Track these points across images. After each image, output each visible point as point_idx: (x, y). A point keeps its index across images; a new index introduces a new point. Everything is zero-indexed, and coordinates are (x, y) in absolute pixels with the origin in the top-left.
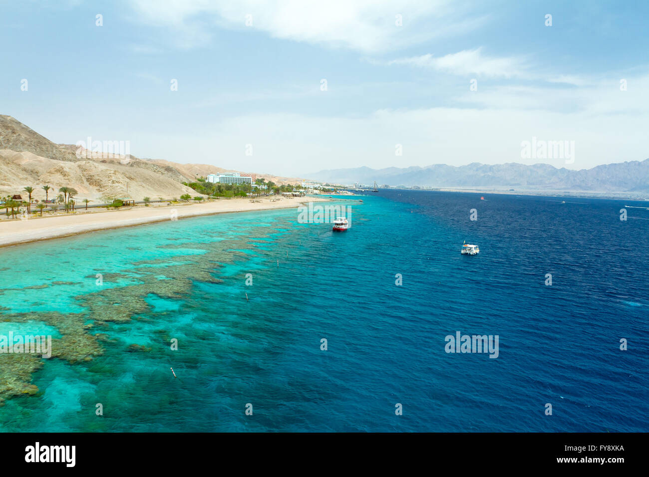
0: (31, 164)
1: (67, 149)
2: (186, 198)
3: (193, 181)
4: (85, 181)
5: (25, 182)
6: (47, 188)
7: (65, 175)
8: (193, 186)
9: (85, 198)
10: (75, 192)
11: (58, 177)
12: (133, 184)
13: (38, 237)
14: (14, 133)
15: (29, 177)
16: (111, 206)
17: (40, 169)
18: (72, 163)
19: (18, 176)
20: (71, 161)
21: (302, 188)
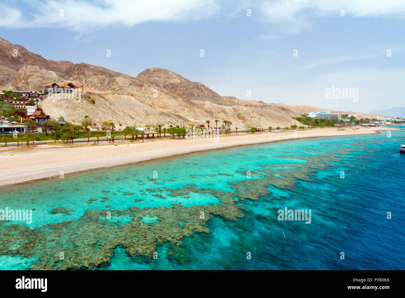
0: (209, 108)
1: (227, 99)
2: (294, 127)
3: (299, 116)
4: (236, 116)
5: (206, 118)
6: (217, 121)
7: (226, 114)
8: (299, 119)
9: (236, 127)
10: (231, 123)
11: (222, 115)
12: (263, 118)
13: (212, 148)
14: (202, 91)
15: (208, 115)
16: (250, 131)
17: (213, 110)
18: (230, 107)
19: (203, 114)
20: (229, 105)
21: (377, 120)
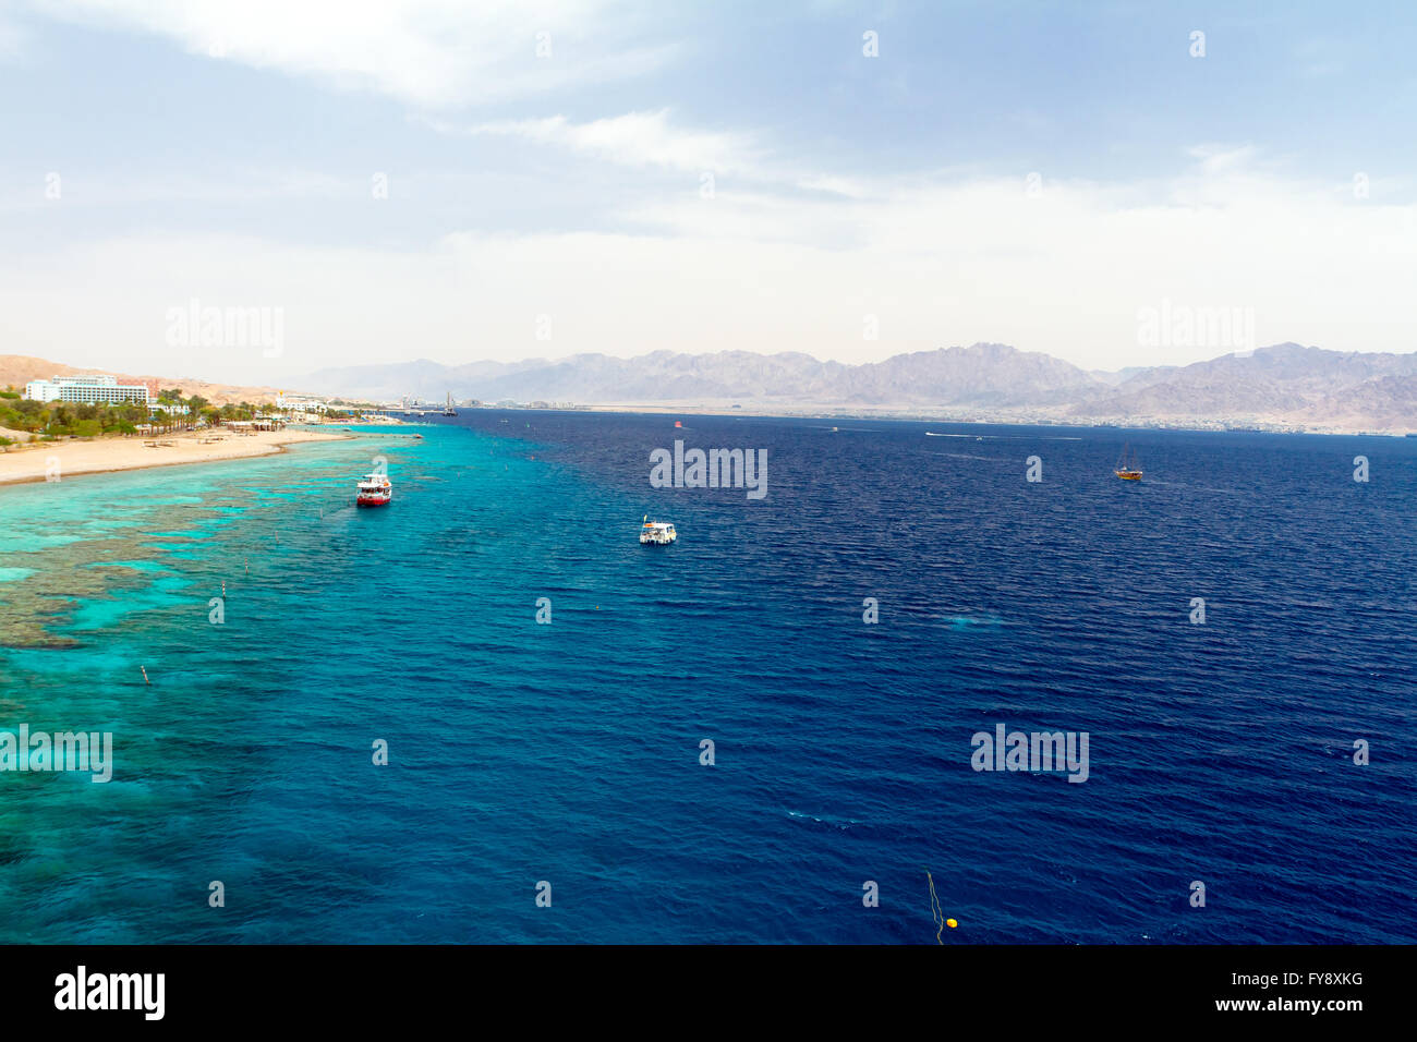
21: (278, 410)
